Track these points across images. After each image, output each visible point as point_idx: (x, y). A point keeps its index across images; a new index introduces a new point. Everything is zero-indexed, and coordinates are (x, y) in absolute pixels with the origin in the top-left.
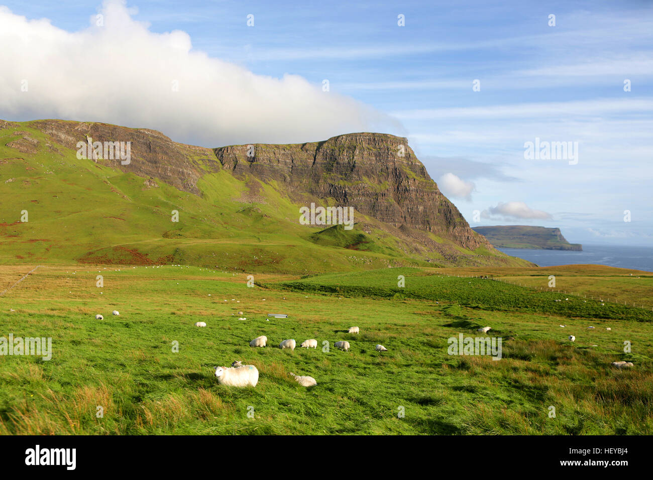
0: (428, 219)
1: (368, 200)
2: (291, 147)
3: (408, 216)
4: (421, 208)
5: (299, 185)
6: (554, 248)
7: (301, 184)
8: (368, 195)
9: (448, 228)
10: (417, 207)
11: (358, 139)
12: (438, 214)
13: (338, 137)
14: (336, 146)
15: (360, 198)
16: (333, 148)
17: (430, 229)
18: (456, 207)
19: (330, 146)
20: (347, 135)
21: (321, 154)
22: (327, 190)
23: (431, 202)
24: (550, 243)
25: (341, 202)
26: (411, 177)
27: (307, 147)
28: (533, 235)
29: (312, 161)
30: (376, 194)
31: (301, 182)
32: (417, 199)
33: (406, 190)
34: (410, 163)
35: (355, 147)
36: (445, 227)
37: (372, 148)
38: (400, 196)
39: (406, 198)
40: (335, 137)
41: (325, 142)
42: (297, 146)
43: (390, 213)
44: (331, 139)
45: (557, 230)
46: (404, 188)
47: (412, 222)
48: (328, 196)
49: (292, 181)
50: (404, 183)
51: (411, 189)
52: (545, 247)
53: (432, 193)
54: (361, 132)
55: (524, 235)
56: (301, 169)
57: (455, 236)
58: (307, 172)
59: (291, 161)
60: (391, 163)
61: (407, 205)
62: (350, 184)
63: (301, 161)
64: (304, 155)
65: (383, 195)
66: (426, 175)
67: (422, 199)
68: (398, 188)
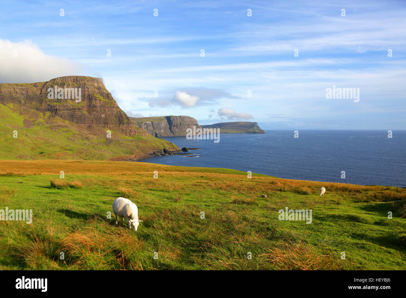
0: (107, 121)
1: (69, 112)
2: (27, 85)
3: (94, 120)
4: (103, 116)
5: (30, 106)
6: (251, 132)
7: (31, 105)
8: (69, 110)
9: (119, 125)
10: (101, 115)
11: (66, 79)
12: (115, 118)
13: (55, 79)
14: (54, 84)
15: (65, 112)
16: (52, 85)
17: (108, 126)
18: (126, 114)
19: (50, 83)
20: (60, 78)
21: (45, 88)
22: (47, 108)
23: (110, 112)
24: (250, 130)
25: (54, 114)
26: (98, 99)
27: (37, 85)
28: (244, 126)
29: (40, 92)
30: (75, 109)
31: (32, 104)
32: (101, 111)
33: (94, 106)
34: (100, 91)
35: (64, 84)
36: (118, 125)
37: (75, 84)
38: (91, 109)
39: (94, 111)
40: (54, 79)
41: (48, 82)
42: (31, 84)
43: (82, 119)
44: (52, 80)
45: (256, 123)
46: (93, 105)
47: (97, 123)
48: (47, 111)
49: (25, 103)
50: (94, 102)
51: (97, 105)
52: (247, 132)
53: (111, 107)
54: (69, 76)
55: (239, 126)
56: (33, 97)
57: (123, 130)
58: (36, 98)
59: (26, 93)
60: (87, 92)
61: (94, 114)
62: (60, 104)
63: (33, 93)
64: (35, 89)
65: (80, 109)
66: (109, 98)
67: (104, 111)
68: (90, 105)
